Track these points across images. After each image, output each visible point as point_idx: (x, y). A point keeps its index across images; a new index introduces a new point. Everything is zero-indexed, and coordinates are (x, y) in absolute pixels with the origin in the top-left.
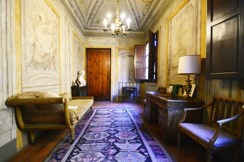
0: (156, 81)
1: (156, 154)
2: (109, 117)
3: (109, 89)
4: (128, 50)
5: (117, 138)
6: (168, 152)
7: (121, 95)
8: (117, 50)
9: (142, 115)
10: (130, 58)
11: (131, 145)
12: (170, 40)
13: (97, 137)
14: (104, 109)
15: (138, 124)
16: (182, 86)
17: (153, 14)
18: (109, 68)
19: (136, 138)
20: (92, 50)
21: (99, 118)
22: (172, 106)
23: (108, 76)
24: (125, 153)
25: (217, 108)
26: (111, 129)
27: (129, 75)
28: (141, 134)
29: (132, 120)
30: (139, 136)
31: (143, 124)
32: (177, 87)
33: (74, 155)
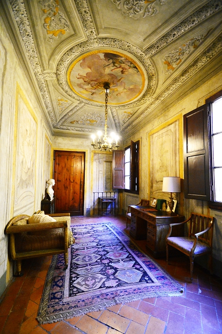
0: (138, 192)
1: (150, 268)
2: (91, 236)
3: (82, 201)
4: (105, 155)
5: (110, 258)
6: (159, 266)
7: (96, 207)
8: (92, 154)
9: (125, 231)
10: (107, 163)
11: (126, 264)
12: (152, 155)
13: (89, 260)
14: (81, 227)
15: (125, 242)
16: (165, 201)
17: (134, 124)
18: (82, 174)
19: (128, 256)
20: (62, 153)
21: (80, 238)
22: (160, 222)
23: (81, 185)
24: (123, 272)
25: (195, 223)
26: (99, 250)
27: (106, 183)
28: (131, 252)
29: (117, 238)
30: (130, 254)
31: (130, 241)
32: (161, 202)
33: (75, 281)
